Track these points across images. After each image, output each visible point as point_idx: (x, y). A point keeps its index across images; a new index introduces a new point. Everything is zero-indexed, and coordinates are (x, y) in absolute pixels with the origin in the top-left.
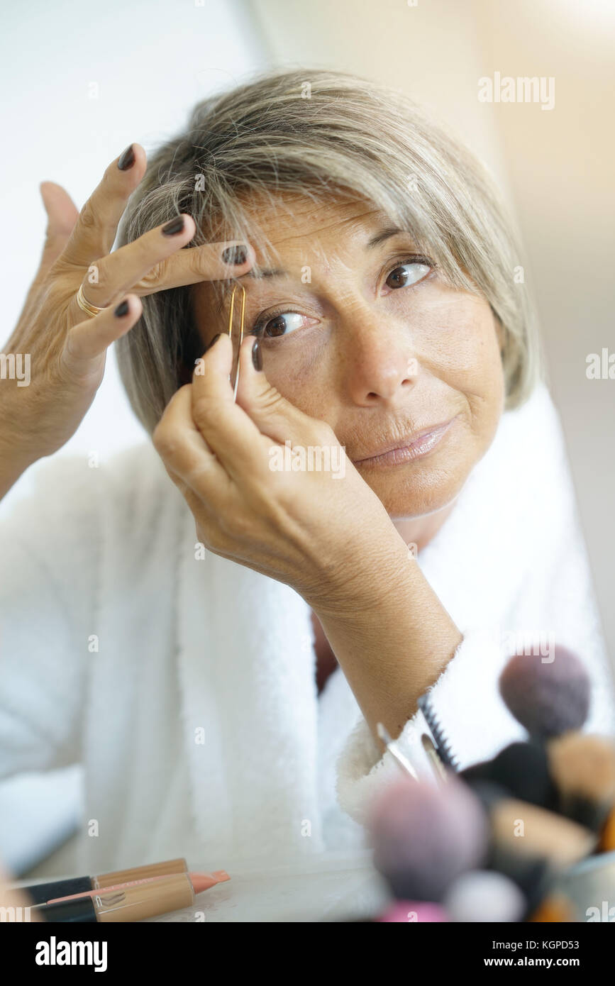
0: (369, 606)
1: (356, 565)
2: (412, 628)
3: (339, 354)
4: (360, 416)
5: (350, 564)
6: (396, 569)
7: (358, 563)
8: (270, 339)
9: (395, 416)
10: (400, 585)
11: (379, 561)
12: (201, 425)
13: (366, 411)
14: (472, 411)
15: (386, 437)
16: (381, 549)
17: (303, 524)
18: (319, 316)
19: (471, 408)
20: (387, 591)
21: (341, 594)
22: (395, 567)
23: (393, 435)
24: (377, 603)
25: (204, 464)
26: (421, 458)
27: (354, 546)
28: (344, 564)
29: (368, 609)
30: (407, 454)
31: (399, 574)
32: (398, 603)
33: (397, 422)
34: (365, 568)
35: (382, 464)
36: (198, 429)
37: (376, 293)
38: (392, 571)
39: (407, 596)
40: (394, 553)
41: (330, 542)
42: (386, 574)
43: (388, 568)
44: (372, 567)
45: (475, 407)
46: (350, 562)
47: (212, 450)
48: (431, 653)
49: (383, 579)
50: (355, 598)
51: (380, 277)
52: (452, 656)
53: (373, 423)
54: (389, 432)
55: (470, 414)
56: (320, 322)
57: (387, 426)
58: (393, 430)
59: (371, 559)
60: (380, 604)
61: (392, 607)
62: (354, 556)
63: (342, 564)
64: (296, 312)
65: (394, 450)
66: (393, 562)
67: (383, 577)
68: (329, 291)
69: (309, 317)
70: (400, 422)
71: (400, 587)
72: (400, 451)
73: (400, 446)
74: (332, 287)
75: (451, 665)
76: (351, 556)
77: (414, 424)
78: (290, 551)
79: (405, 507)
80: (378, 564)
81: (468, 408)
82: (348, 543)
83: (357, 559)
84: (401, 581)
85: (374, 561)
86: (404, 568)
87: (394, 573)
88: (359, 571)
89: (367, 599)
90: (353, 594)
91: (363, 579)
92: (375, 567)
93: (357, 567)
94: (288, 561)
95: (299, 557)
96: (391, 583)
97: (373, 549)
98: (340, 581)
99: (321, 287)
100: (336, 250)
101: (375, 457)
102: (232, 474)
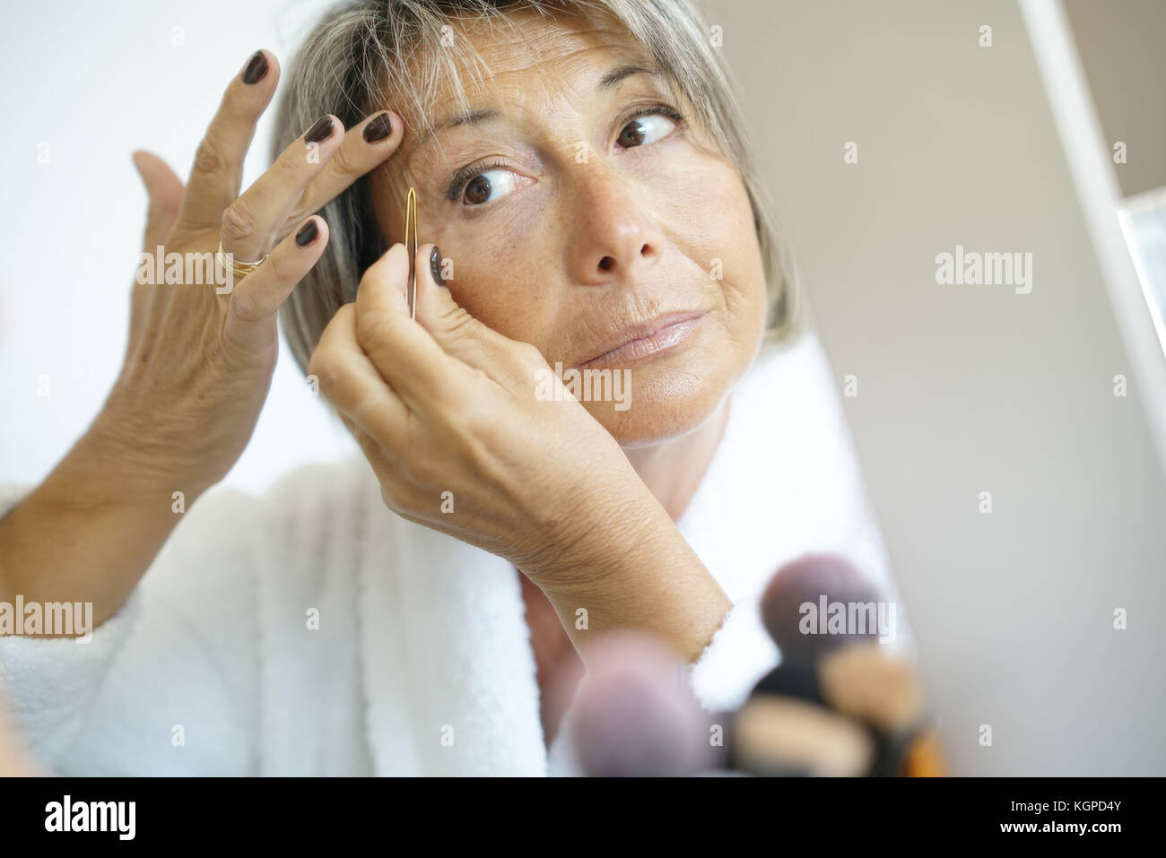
0: (606, 573)
1: (585, 518)
2: (664, 594)
3: (561, 218)
4: (589, 297)
5: (578, 519)
6: (638, 521)
7: (588, 515)
8: (473, 207)
9: (635, 295)
10: (644, 541)
11: (615, 513)
12: (369, 346)
13: (596, 290)
14: (728, 309)
15: (623, 320)
16: (617, 497)
17: (511, 464)
18: (536, 173)
19: (727, 305)
20: (628, 550)
21: (570, 559)
22: (637, 518)
23: (634, 318)
24: (616, 566)
25: (376, 395)
26: (667, 354)
27: (581, 493)
28: (570, 519)
29: (606, 575)
30: (649, 348)
31: (642, 527)
32: (644, 562)
33: (637, 302)
34: (596, 522)
35: (617, 362)
36: (366, 353)
37: (607, 149)
38: (632, 524)
39: (654, 555)
40: (634, 501)
41: (547, 488)
42: (625, 528)
43: (627, 521)
44: (607, 520)
45: (732, 303)
46: (578, 515)
47: (386, 379)
48: (691, 624)
49: (621, 536)
50: (587, 563)
51: (612, 130)
52: (720, 626)
53: (606, 304)
54: (627, 313)
55: (726, 313)
56: (536, 180)
57: (624, 306)
58: (632, 313)
59: (604, 510)
60: (621, 567)
61: (636, 569)
62: (581, 507)
63: (567, 518)
64: (505, 168)
65: (634, 340)
66: (633, 513)
67: (621, 533)
68: (552, 139)
69: (522, 174)
70: (641, 301)
71: (644, 543)
72: (641, 342)
73: (640, 334)
74: (556, 134)
75: (718, 636)
76: (578, 506)
77: (658, 304)
78: (498, 504)
79: (645, 422)
80: (615, 516)
81: (723, 301)
82: (573, 489)
83: (586, 511)
84: (645, 536)
85: (607, 512)
86: (649, 520)
87: (635, 526)
88: (591, 526)
89: (603, 564)
90: (585, 558)
91: (595, 538)
92: (609, 522)
93: (586, 521)
94: (497, 518)
95: (510, 512)
96: (633, 539)
97: (606, 497)
98: (564, 542)
99: (542, 134)
100: (561, 87)
101: (608, 353)
102: (411, 404)
